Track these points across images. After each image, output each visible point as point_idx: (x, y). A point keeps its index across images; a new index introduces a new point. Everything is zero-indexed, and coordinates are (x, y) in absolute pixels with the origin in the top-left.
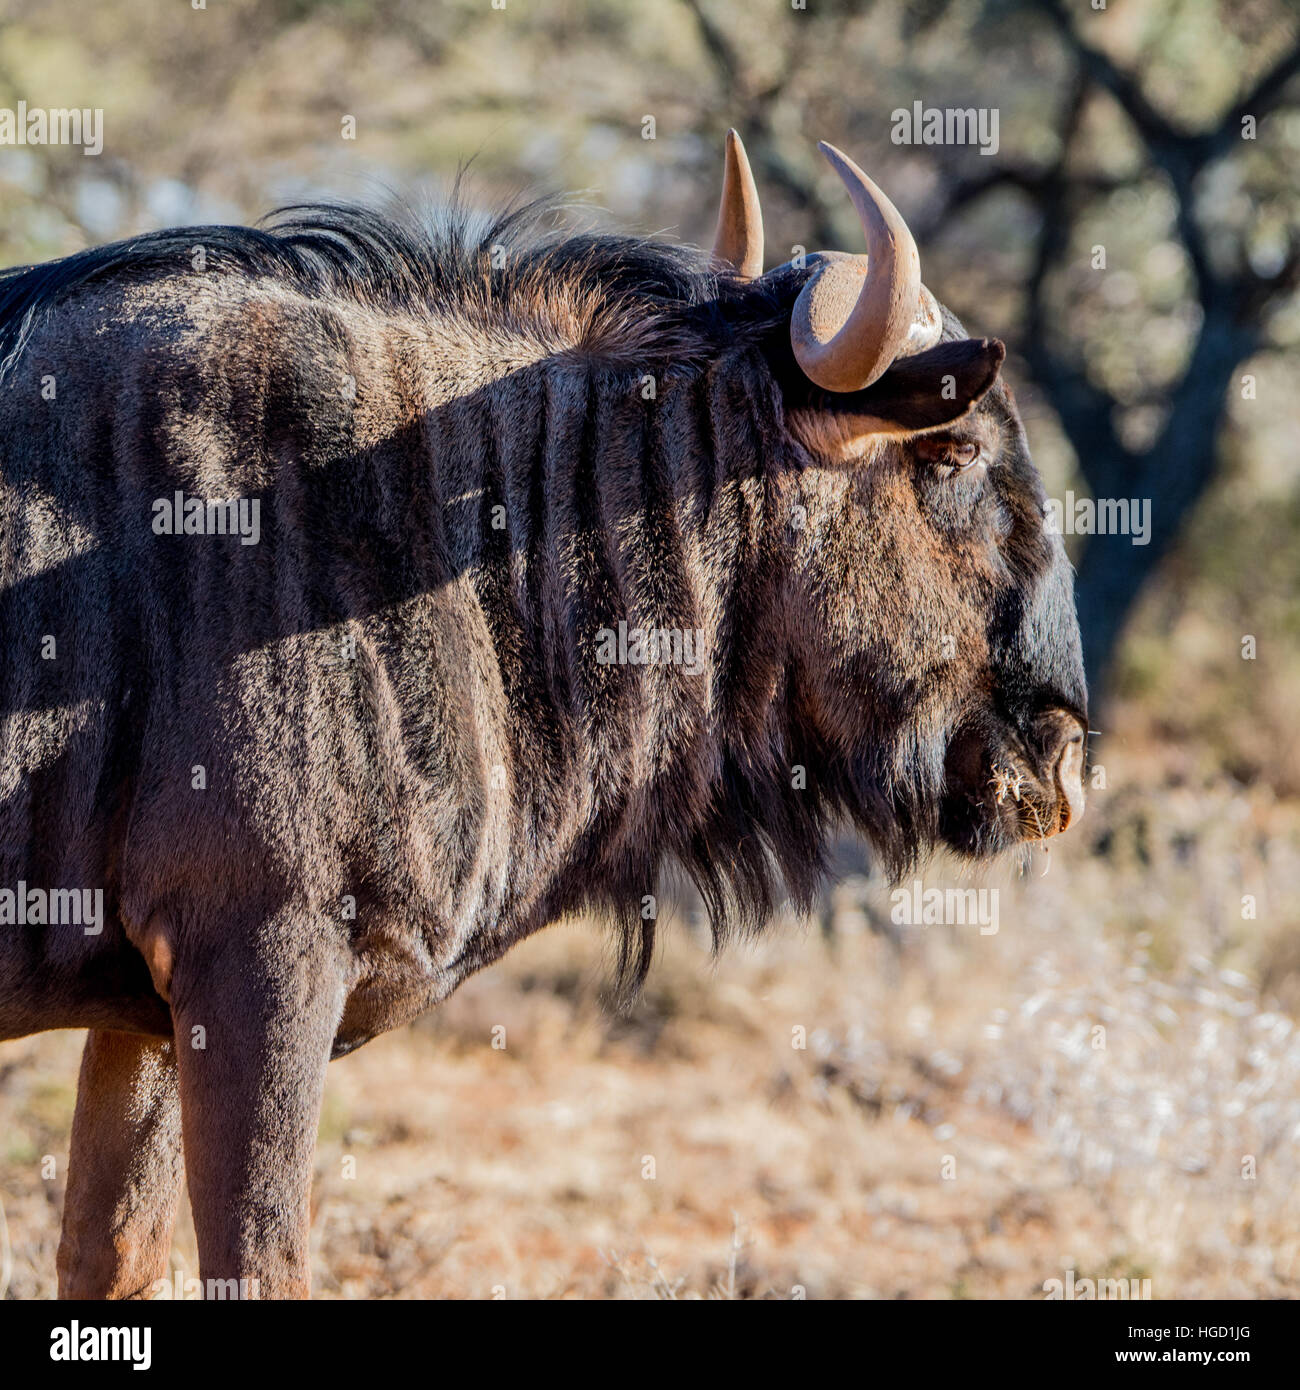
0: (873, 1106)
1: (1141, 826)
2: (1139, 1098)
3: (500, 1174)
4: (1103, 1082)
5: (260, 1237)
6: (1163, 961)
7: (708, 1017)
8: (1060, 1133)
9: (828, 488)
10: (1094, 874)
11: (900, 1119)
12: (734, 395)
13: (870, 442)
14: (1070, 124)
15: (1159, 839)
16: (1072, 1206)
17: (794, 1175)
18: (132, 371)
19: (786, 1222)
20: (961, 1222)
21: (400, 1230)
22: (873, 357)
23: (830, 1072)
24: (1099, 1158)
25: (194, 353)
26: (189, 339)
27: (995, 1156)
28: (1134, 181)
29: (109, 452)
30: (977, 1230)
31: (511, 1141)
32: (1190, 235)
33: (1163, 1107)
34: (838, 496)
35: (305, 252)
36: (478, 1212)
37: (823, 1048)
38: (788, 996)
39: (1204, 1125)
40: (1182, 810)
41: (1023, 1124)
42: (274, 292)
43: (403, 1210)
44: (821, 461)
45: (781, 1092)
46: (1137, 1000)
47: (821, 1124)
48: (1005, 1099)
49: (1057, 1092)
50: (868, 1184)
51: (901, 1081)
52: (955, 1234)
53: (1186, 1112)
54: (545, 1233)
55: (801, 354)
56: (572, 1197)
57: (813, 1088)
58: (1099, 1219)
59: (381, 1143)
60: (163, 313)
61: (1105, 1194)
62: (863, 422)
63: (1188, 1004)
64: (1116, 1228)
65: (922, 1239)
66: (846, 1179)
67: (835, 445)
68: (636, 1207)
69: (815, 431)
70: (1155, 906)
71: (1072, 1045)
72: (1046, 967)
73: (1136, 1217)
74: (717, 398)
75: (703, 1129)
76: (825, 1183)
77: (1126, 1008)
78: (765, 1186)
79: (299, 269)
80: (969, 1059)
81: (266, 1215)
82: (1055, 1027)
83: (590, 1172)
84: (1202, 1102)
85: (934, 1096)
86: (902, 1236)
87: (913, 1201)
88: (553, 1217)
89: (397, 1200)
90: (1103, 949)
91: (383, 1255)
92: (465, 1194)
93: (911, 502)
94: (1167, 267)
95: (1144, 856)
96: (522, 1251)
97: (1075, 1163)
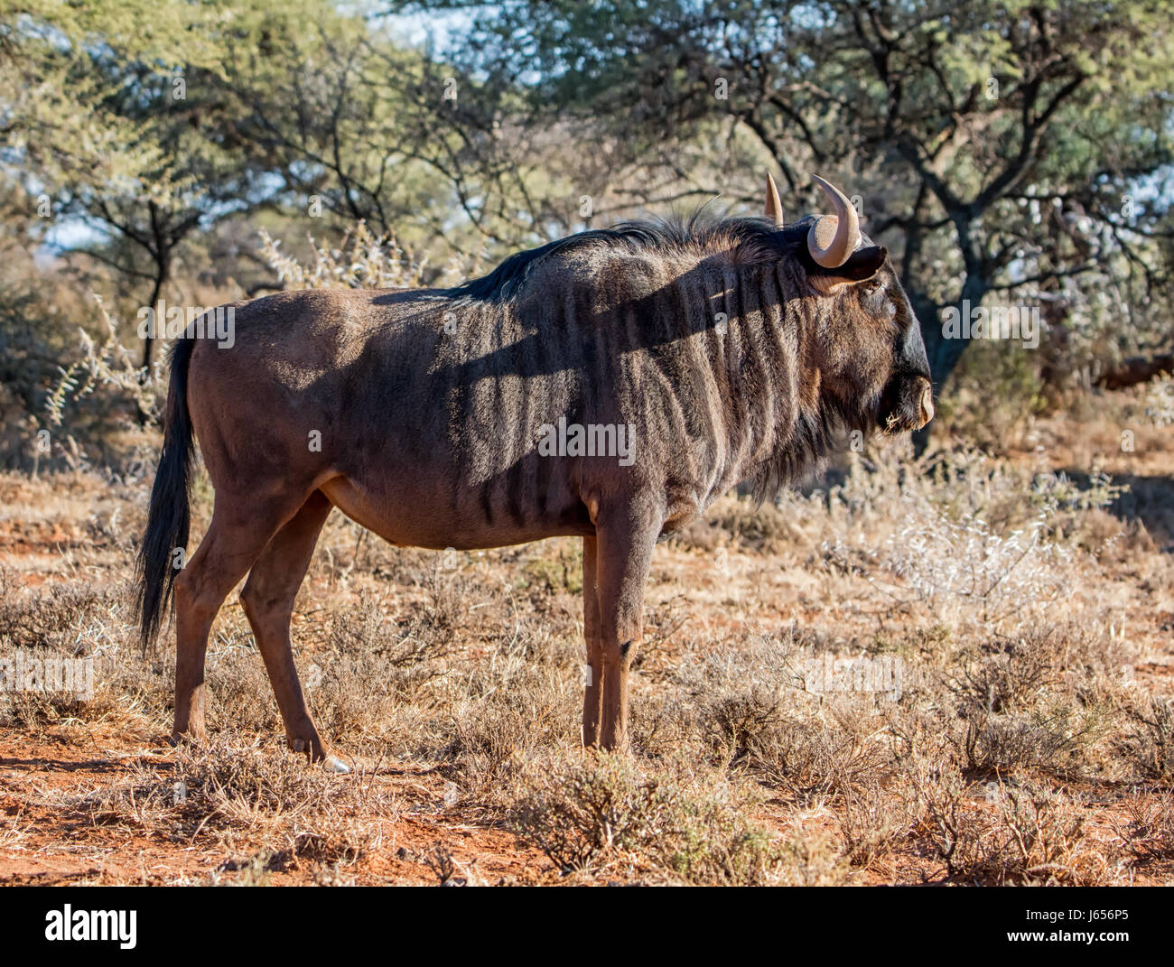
0: (844, 570)
1: (945, 466)
2: (944, 567)
3: (704, 594)
4: (931, 562)
5: (625, 615)
6: (954, 517)
7: (781, 537)
8: (914, 581)
9: (826, 306)
10: (927, 484)
11: (855, 575)
12: (787, 273)
13: (840, 287)
14: (920, 203)
15: (951, 471)
16: (919, 607)
17: (814, 596)
18: (570, 291)
19: (811, 613)
20: (877, 613)
21: (666, 615)
22: (843, 254)
23: (828, 557)
24: (929, 588)
25: (593, 281)
26: (591, 275)
27: (890, 588)
28: (944, 223)
29: (564, 320)
30: (883, 616)
31: (707, 582)
32: (964, 245)
33: (953, 570)
34: (830, 307)
35: (630, 238)
36: (693, 609)
37: (826, 548)
38: (814, 528)
39: (969, 577)
40: (962, 459)
41: (900, 576)
42: (621, 252)
43: (667, 607)
44: (823, 295)
45: (809, 564)
46: (944, 530)
47: (823, 576)
48: (893, 567)
49: (913, 565)
50: (841, 599)
51: (854, 560)
52: (875, 618)
53: (963, 572)
54: (720, 617)
55: (814, 255)
56: (730, 603)
57: (822, 563)
58: (929, 612)
59: (658, 583)
60: (579, 265)
61: (932, 604)
62: (836, 279)
63: (963, 531)
64: (935, 616)
65: (862, 620)
66: (833, 597)
67: (827, 288)
68: (754, 608)
69: (819, 283)
70: (951, 496)
71: (920, 547)
72: (909, 517)
73: (943, 614)
74: (781, 276)
75: (779, 578)
76: (825, 599)
77: (939, 533)
78: (802, 599)
79: (629, 243)
80: (880, 552)
81: (627, 606)
82: (913, 540)
83: (737, 595)
84: (968, 569)
85: (866, 566)
86: (854, 619)
87: (858, 605)
88: (723, 610)
89: (664, 603)
90: (931, 511)
91: (659, 624)
92: (690, 602)
93: (857, 306)
94: (955, 255)
95: (946, 477)
96: (711, 623)
97: (920, 591)
